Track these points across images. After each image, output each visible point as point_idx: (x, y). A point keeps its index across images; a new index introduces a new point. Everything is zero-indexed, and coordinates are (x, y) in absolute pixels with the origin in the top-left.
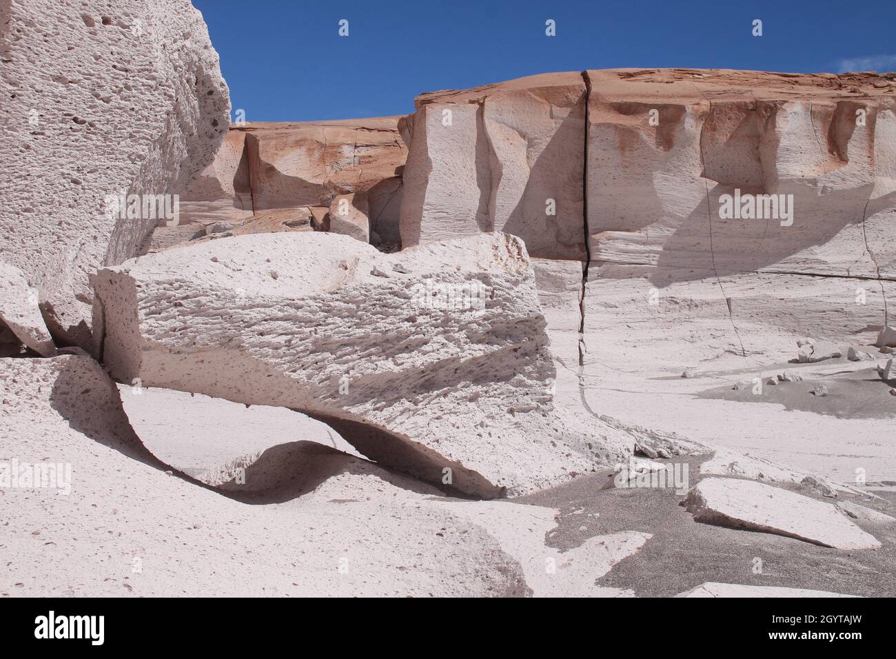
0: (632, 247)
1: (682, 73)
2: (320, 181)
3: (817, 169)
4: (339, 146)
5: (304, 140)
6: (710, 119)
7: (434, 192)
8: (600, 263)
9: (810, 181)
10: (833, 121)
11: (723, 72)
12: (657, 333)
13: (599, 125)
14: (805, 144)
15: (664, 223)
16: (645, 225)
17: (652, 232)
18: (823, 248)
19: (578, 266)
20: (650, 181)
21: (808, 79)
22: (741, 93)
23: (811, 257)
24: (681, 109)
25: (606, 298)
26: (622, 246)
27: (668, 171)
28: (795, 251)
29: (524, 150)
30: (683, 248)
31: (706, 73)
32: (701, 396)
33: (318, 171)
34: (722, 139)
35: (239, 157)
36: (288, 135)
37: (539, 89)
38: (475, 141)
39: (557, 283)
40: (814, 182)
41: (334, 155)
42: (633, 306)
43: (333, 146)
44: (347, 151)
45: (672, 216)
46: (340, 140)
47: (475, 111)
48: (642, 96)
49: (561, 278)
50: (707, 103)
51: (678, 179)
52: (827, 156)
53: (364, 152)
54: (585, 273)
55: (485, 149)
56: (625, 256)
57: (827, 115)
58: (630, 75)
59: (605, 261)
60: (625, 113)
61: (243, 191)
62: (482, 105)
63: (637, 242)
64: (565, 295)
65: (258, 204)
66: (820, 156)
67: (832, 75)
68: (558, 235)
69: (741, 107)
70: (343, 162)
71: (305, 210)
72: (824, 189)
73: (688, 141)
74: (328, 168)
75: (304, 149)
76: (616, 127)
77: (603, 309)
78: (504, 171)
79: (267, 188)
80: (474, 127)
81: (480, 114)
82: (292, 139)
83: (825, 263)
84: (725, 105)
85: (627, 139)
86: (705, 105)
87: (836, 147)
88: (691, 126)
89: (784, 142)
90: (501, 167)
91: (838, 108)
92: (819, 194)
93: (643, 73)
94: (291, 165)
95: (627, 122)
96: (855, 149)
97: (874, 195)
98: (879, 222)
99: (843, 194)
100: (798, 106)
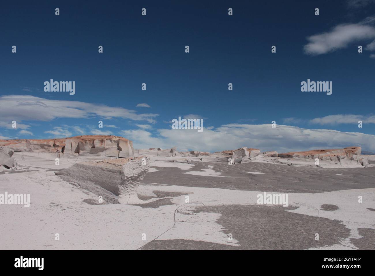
3: (99, 146)
6: (90, 141)
7: (66, 147)
8: (80, 154)
13: (80, 141)
14: (98, 143)
19: (78, 154)
20: (84, 146)
25: (80, 157)
27: (86, 146)
33: (60, 144)
34: (91, 143)
35: (54, 142)
37: (77, 137)
38: (70, 142)
42: (82, 159)
48: (85, 139)
49: (76, 156)
56: (82, 153)
57: (101, 141)
61: (53, 146)
66: (100, 144)
68: (78, 151)
71: (57, 148)
72: (100, 148)
73: (88, 143)
79: (55, 146)
81: (71, 140)
82: (58, 141)
89: (95, 143)
90: (72, 145)
94: (57, 144)
95: (82, 141)
96: (103, 144)
97: (106, 148)
98: (107, 151)
99: (102, 148)
100: (97, 140)
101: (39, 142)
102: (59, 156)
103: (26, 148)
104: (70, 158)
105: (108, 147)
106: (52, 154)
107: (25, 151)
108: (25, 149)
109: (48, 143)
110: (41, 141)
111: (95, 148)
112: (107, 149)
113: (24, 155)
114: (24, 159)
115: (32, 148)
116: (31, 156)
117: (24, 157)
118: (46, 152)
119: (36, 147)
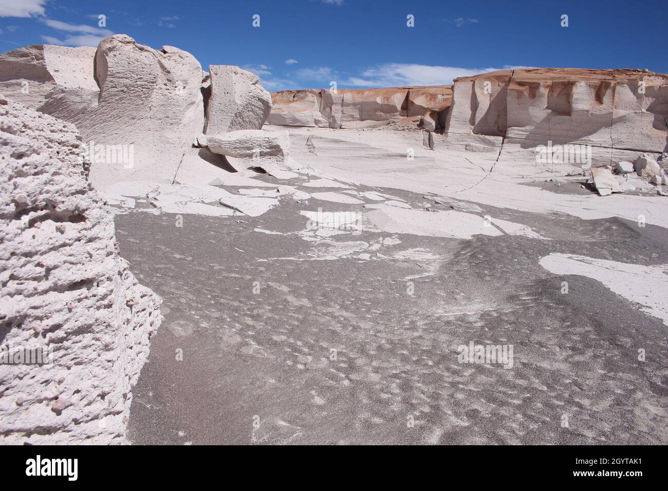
0: (520, 133)
1: (550, 70)
2: (426, 107)
3: (590, 106)
4: (437, 94)
5: (425, 93)
6: (552, 88)
7: (455, 112)
8: (508, 138)
9: (586, 111)
10: (599, 88)
11: (566, 69)
12: (524, 163)
13: (510, 90)
14: (586, 97)
15: (532, 125)
16: (526, 125)
17: (528, 128)
18: (592, 136)
19: (501, 138)
20: (527, 110)
21: (600, 72)
22: (565, 78)
23: (587, 139)
24: (539, 84)
25: (508, 150)
26: (516, 132)
27: (534, 106)
28: (581, 136)
29: (489, 97)
30: (539, 134)
31: (558, 70)
32: (519, 184)
33: (428, 104)
34: (555, 94)
35: (404, 98)
36: (420, 91)
37: (496, 76)
38: (471, 94)
39: (493, 144)
40: (588, 111)
41: (435, 98)
42: (518, 153)
43: (435, 95)
44: (440, 97)
45: (535, 122)
46: (437, 93)
47: (471, 84)
48: (529, 79)
49: (495, 143)
50: (551, 82)
51: (539, 109)
52: (595, 102)
53: (446, 97)
54: (503, 141)
55: (474, 98)
56: (517, 135)
57: (596, 86)
58: (529, 71)
59: (510, 137)
60: (521, 86)
61: (404, 110)
62: (474, 82)
63: (522, 131)
64: (495, 148)
65: (409, 114)
66: (592, 102)
67: (612, 70)
68: (498, 127)
69: (563, 83)
70: (438, 100)
71: (419, 117)
72: (592, 114)
73: (542, 95)
74: (432, 102)
75: (425, 96)
76: (516, 90)
77: (507, 154)
78: (480, 105)
79: (412, 109)
80: (471, 89)
81: (473, 85)
82: (421, 92)
83: (592, 141)
84: (557, 82)
85: (520, 94)
86: (550, 82)
87: (599, 98)
88: (544, 91)
89: (575, 96)
90: (479, 103)
91: (601, 84)
92: (590, 115)
93: (535, 70)
94: (419, 101)
95: (520, 88)
96: (606, 99)
97: (614, 117)
98: (618, 127)
99: (600, 116)
100: (583, 83)
101: (360, 95)
102: (427, 141)
103: (318, 115)
104: (473, 151)
105: (622, 112)
106: (407, 136)
107: (315, 125)
108: (317, 118)
109: (388, 99)
110: (367, 93)
111: (574, 116)
112: (622, 119)
113: (313, 137)
114: (314, 147)
115: (338, 116)
116: (336, 141)
117: (315, 143)
118: (381, 128)
119: (350, 110)
